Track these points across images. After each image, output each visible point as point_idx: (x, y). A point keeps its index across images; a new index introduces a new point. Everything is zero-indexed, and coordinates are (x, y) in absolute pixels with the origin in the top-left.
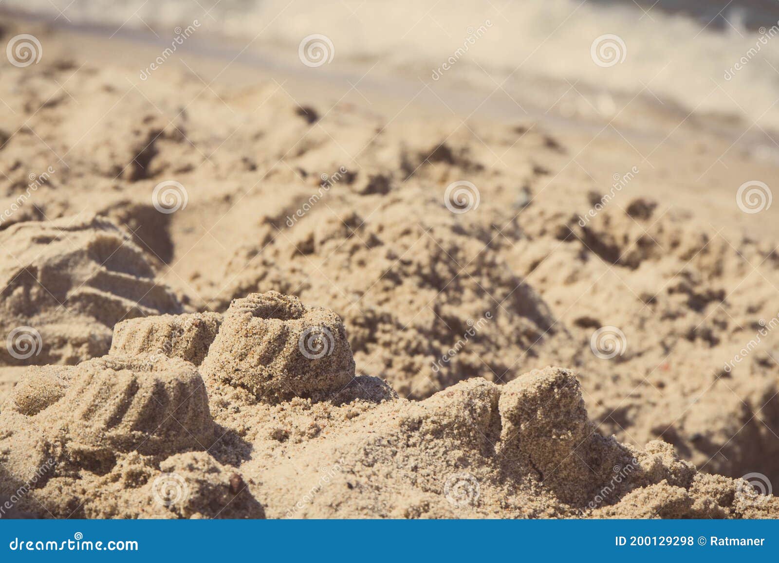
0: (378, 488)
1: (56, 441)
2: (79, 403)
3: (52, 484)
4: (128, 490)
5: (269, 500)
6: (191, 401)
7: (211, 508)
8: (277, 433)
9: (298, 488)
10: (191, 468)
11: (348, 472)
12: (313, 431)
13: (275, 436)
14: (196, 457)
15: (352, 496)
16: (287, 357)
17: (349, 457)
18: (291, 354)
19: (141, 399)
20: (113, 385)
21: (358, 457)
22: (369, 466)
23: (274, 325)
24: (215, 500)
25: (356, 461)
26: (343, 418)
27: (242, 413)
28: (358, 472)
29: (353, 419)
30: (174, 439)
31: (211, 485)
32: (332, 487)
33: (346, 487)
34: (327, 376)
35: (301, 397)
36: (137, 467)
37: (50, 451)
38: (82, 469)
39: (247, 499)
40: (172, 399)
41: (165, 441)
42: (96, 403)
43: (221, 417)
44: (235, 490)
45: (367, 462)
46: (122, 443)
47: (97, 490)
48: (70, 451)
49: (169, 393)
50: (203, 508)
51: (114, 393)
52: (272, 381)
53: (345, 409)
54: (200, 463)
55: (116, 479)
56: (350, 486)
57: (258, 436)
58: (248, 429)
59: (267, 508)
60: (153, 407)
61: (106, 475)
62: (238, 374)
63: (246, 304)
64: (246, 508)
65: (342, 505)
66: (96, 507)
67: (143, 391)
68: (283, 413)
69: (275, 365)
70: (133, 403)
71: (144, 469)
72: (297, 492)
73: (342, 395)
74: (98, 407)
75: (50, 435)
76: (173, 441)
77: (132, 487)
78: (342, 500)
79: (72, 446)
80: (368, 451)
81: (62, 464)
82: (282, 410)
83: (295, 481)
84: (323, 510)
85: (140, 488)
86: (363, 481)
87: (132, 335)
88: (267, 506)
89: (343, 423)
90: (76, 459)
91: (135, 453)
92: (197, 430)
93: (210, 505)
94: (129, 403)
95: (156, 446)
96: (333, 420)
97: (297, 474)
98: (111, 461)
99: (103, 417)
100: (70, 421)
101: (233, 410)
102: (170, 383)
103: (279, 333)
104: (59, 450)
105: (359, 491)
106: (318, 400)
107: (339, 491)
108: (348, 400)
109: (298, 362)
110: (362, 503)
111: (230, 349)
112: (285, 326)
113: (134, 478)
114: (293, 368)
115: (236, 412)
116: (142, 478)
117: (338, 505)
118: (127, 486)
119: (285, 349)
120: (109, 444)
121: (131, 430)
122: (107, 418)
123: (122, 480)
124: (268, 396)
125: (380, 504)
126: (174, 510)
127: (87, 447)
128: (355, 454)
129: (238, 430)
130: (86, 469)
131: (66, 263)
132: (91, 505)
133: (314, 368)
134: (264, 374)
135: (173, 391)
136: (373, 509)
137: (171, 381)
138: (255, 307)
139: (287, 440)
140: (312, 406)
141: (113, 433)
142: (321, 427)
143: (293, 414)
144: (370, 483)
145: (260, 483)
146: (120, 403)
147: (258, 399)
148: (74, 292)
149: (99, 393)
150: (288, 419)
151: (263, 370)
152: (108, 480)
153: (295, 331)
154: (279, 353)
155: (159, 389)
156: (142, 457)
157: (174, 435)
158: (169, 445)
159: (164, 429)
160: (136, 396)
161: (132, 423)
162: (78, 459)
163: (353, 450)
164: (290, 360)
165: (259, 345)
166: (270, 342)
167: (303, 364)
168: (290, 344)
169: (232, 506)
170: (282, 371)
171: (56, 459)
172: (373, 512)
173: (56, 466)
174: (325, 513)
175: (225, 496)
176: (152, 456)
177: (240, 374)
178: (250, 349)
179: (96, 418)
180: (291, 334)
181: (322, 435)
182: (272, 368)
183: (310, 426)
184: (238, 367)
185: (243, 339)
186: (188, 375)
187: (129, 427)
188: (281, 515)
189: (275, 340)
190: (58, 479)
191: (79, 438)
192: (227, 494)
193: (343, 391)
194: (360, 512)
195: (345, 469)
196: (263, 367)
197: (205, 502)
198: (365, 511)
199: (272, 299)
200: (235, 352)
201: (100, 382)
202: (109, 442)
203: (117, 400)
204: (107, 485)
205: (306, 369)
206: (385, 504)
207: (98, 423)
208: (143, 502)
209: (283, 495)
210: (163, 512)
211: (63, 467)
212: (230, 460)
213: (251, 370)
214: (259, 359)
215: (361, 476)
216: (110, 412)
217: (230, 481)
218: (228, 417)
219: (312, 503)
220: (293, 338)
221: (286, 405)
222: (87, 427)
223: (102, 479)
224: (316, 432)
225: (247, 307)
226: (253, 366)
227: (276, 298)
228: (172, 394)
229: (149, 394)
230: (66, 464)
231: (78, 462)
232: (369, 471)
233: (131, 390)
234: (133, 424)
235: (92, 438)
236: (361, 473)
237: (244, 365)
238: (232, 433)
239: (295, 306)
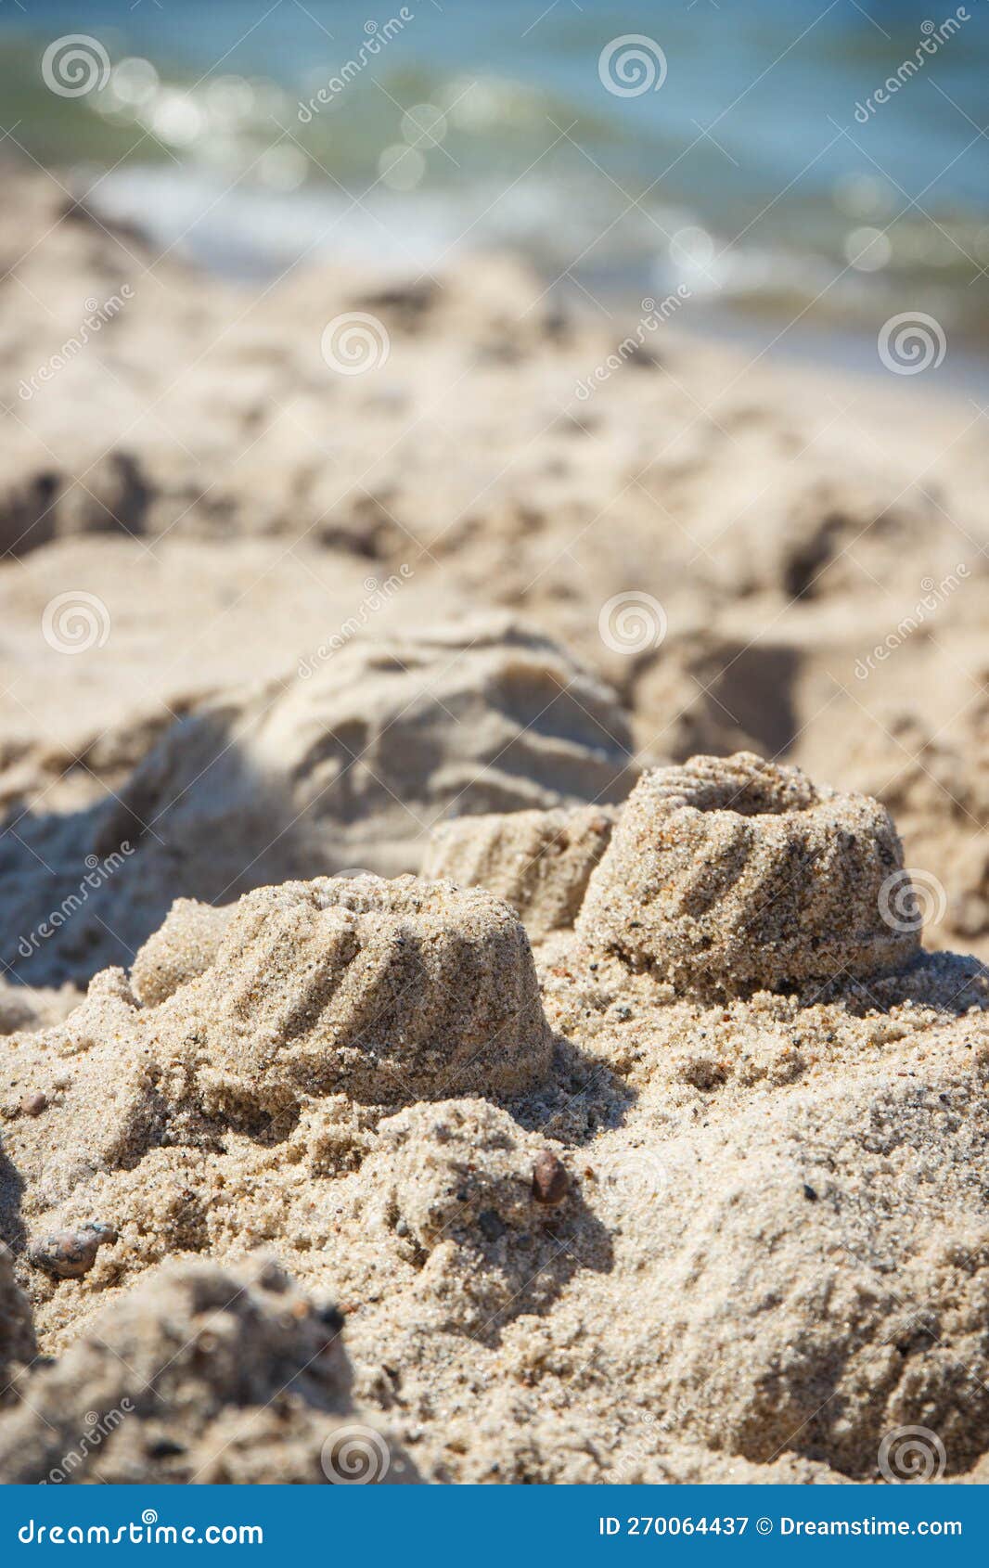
0: (886, 1205)
1: (174, 1065)
2: (233, 979)
3: (153, 1160)
4: (319, 1182)
5: (625, 1219)
6: (484, 986)
7: (483, 1229)
8: (698, 1069)
9: (695, 1194)
10: (443, 1135)
11: (819, 1163)
12: (784, 1069)
13: (693, 1076)
14: (460, 1112)
15: (811, 1219)
16: (746, 898)
17: (830, 1129)
18: (755, 893)
19: (362, 974)
20: (304, 940)
21: (855, 1129)
22: (879, 1151)
23: (723, 824)
24: (494, 1213)
25: (847, 1140)
26: (862, 1042)
27: (634, 1023)
28: (845, 1163)
29: (887, 1046)
30: (435, 1070)
31: (488, 1178)
32: (768, 1194)
33: (800, 1196)
34: (839, 946)
35: (774, 992)
36: (340, 1131)
37: (159, 1087)
38: (229, 1130)
39: (575, 1215)
40: (435, 977)
41: (413, 1075)
42: (265, 979)
43: (586, 1029)
44: (545, 1190)
45: (876, 1143)
46: (315, 1074)
47: (247, 1178)
48: (204, 1087)
49: (429, 963)
50: (463, 1230)
51: (305, 959)
52: (710, 953)
53: (874, 1022)
54: (468, 1126)
55: (295, 1158)
56: (811, 1195)
57: (655, 1076)
58: (638, 1058)
59: (619, 1238)
60: (389, 995)
61: (278, 1146)
62: (637, 935)
63: (675, 779)
64: (569, 1234)
65: (786, 1237)
66: (235, 1216)
67: (369, 956)
68: (727, 1025)
69: (719, 915)
70: (344, 982)
71: (355, 1136)
72: (689, 1203)
73: (877, 992)
74: (268, 990)
75: (164, 1050)
76: (434, 1075)
77: (327, 1176)
78: (789, 1226)
79: (209, 1077)
80: (884, 1116)
81: (184, 1117)
82: (727, 1018)
83: (689, 1177)
84: (742, 1249)
85: (344, 1181)
86: (849, 1184)
87: (459, 848)
88: (620, 1233)
89: (862, 1054)
90: (216, 1106)
91: (342, 1097)
92: (498, 1051)
93: (481, 1223)
94: (336, 983)
95: (392, 1084)
96: (841, 1045)
97: (700, 1160)
98: (291, 1116)
99: (276, 1014)
100: (210, 1021)
101: (616, 1015)
102: (433, 940)
103: (731, 843)
104: (178, 1085)
105: (833, 1206)
106: (817, 1001)
107: (783, 1206)
108: (887, 1002)
109: (773, 912)
110: (834, 1236)
111: (625, 876)
112: (745, 828)
113: (333, 1154)
114: (760, 925)
115: (622, 1021)
116: (349, 1156)
117: (776, 1239)
118: (319, 1173)
119: (742, 880)
120: (287, 1075)
121: (337, 1045)
122: (285, 1014)
123: (308, 1159)
124: (702, 986)
125: (881, 1240)
126: (405, 1233)
127: (240, 1082)
128: (850, 1122)
129: (613, 1060)
130: (236, 1131)
131: (432, 715)
132: (224, 1212)
133: (810, 926)
134: (692, 936)
135: (440, 960)
136: (859, 1252)
137: (438, 936)
138: (697, 788)
139: (721, 1086)
140: (799, 1013)
141: (295, 1049)
142: (807, 1061)
143: (749, 1028)
144: (869, 1191)
145: (610, 1178)
146: (314, 982)
147: (680, 993)
148: (446, 776)
149: (272, 957)
150: (737, 1039)
151: (691, 925)
152: (282, 1158)
153: (768, 840)
154: (729, 888)
155: (407, 955)
156: (356, 1107)
157: (437, 1060)
158: (423, 1082)
159: (414, 1046)
160: (352, 966)
161: (339, 1028)
162: (221, 1108)
163: (847, 1111)
164: (752, 906)
165: (686, 869)
166: (708, 864)
167: (784, 916)
168: (755, 868)
169: (537, 1228)
170: (734, 930)
171: (171, 1105)
172: (859, 1258)
173: (168, 1121)
174: (744, 1256)
175: (518, 1205)
176: (380, 1107)
177: (642, 936)
178: (667, 877)
179: (263, 1015)
180: (757, 847)
181: (806, 1077)
182: (712, 921)
183: (778, 1057)
184: (639, 920)
185: (652, 856)
186: (482, 925)
187: (331, 1036)
188: (649, 1256)
189: (721, 858)
190: (169, 1149)
191: (224, 1060)
192: (526, 1200)
193: (880, 984)
194: (827, 1257)
195: (812, 1154)
196: (692, 920)
197: (469, 1215)
198: (839, 1255)
199: (739, 771)
200: (635, 884)
201: (276, 934)
202: (287, 1069)
203: (310, 974)
204: (277, 1169)
205: (789, 928)
206: (894, 1242)
207: (266, 1026)
208: (345, 1211)
209: (658, 1209)
210: (379, 1236)
211: (186, 1125)
212: (570, 1125)
213: (665, 925)
214: (684, 901)
215: (850, 1173)
216: (292, 1000)
217: (534, 1169)
218: (601, 1030)
219: (719, 1230)
220: (762, 854)
221: (739, 1008)
222: (241, 1035)
223: (267, 1154)
224: (794, 1070)
225: (678, 784)
226: (669, 916)
227: (751, 769)
228: (434, 968)
229: (381, 965)
230: (191, 1118)
231: (220, 1114)
232: (876, 1161)
233: (342, 953)
234: (340, 1032)
235: (251, 1060)
236: (850, 1167)
237: (650, 915)
238: (599, 1065)
239: (793, 789)
